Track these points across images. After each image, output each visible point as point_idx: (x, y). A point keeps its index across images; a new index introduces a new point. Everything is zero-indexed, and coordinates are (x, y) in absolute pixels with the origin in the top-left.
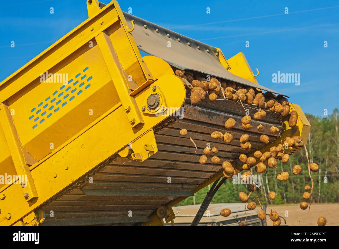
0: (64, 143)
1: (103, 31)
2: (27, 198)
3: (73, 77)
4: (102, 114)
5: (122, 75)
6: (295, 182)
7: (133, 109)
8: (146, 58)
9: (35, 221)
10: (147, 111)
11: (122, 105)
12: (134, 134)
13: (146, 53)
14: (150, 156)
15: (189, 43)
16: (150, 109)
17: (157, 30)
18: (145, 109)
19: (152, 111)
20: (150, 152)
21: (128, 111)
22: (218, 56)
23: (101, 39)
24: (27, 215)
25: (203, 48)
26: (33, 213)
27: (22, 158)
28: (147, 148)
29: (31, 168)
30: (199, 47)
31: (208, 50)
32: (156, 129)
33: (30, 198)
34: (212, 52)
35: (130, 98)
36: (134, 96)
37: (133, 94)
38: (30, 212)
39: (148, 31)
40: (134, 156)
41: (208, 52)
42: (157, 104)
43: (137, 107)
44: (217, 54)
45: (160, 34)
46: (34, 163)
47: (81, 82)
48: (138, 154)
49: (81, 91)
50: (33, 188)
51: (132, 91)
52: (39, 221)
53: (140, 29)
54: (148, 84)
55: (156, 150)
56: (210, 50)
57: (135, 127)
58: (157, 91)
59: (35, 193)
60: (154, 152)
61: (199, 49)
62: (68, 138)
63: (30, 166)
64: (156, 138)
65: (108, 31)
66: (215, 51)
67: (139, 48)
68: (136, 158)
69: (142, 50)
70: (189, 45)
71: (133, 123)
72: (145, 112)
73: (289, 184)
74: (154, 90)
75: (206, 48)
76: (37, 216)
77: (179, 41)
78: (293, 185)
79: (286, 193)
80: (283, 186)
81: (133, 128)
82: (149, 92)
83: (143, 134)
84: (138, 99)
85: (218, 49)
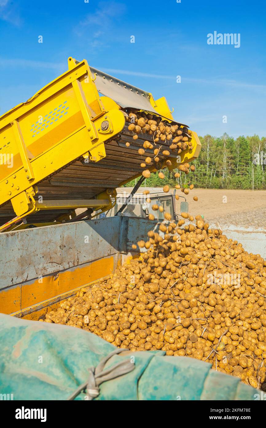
0: (50, 147)
1: (77, 79)
2: (28, 178)
3: (58, 107)
4: (73, 131)
5: (87, 107)
6: (197, 176)
7: (92, 129)
8: (102, 98)
9: (33, 192)
10: (101, 131)
11: (86, 126)
12: (93, 144)
13: (103, 94)
14: (101, 159)
15: (131, 89)
16: (103, 130)
17: (111, 80)
18: (99, 130)
19: (104, 131)
20: (101, 156)
21: (89, 131)
22: (149, 98)
23: (75, 84)
24: (28, 188)
25: (140, 92)
26: (32, 187)
27: (26, 154)
28: (100, 154)
29: (31, 161)
30: (137, 92)
31: (143, 94)
32: (106, 142)
33: (30, 179)
34: (147, 95)
35: (91, 122)
36: (93, 121)
37: (93, 120)
38: (30, 187)
39: (106, 80)
40: (92, 158)
41: (143, 96)
42: (107, 126)
43: (95, 128)
44: (149, 97)
45: (113, 83)
46: (33, 158)
47: (62, 110)
48: (94, 157)
49: (62, 116)
50: (32, 172)
51: (93, 118)
52: (35, 193)
53: (100, 79)
54: (102, 115)
55: (105, 156)
56: (145, 94)
57: (93, 140)
58: (108, 119)
59: (33, 175)
60: (104, 156)
61: (137, 93)
62: (53, 144)
63: (30, 159)
64: (105, 146)
65: (80, 79)
66: (148, 95)
67: (99, 91)
68: (93, 160)
69: (100, 93)
70: (132, 91)
71: (92, 138)
72: (100, 132)
73: (193, 176)
74: (106, 119)
75: (142, 92)
76: (34, 189)
77: (125, 88)
78: (196, 177)
79: (191, 182)
80: (190, 177)
81: (91, 141)
82: (103, 119)
83: (98, 145)
84: (96, 123)
85: (150, 94)
